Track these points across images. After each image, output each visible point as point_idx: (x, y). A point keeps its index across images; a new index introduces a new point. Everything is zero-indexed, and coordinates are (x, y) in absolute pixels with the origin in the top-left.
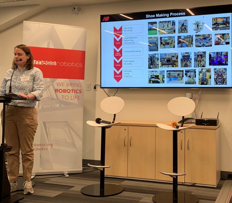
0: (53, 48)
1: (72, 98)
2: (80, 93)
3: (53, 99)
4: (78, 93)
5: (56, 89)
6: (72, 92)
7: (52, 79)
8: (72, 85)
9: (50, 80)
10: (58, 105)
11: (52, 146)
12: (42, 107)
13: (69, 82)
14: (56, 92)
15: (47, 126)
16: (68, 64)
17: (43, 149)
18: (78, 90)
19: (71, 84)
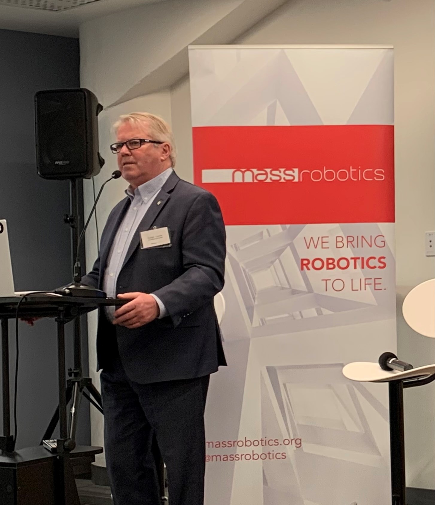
0: (288, 124)
1: (356, 286)
2: (380, 267)
3: (294, 292)
4: (375, 267)
5: (303, 260)
6: (355, 267)
7: (288, 226)
8: (355, 243)
9: (284, 229)
10: (312, 312)
11: (299, 445)
12: (262, 320)
13: (342, 234)
14: (302, 269)
15: (281, 380)
16: (336, 175)
17: (271, 456)
18: (374, 258)
19: (350, 239)
